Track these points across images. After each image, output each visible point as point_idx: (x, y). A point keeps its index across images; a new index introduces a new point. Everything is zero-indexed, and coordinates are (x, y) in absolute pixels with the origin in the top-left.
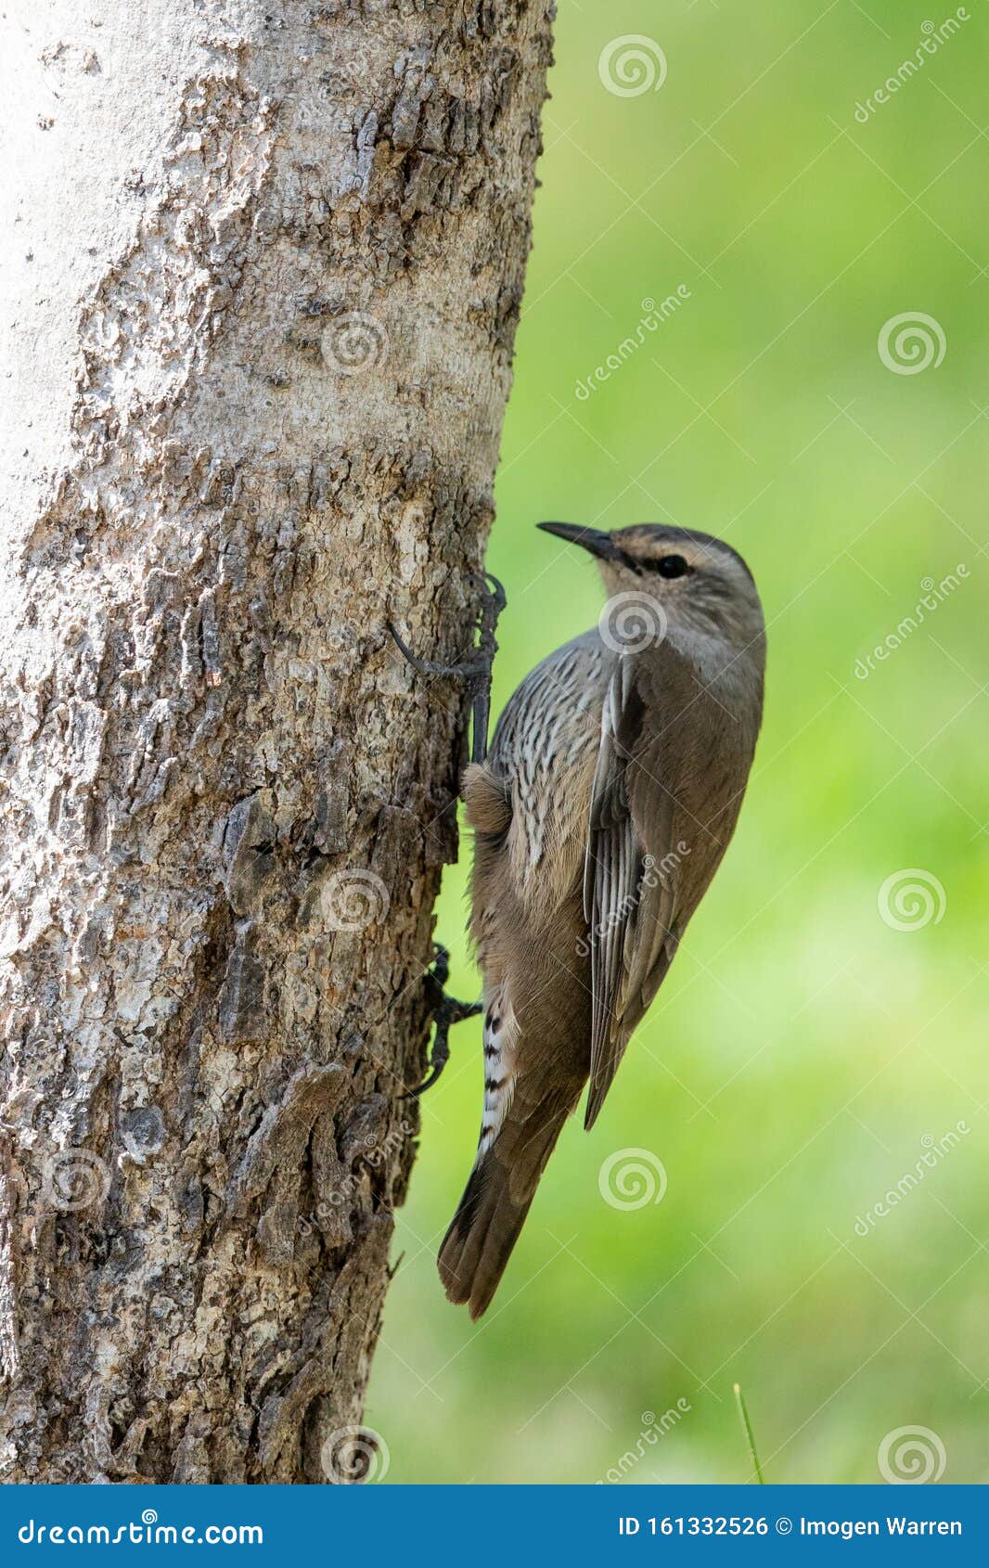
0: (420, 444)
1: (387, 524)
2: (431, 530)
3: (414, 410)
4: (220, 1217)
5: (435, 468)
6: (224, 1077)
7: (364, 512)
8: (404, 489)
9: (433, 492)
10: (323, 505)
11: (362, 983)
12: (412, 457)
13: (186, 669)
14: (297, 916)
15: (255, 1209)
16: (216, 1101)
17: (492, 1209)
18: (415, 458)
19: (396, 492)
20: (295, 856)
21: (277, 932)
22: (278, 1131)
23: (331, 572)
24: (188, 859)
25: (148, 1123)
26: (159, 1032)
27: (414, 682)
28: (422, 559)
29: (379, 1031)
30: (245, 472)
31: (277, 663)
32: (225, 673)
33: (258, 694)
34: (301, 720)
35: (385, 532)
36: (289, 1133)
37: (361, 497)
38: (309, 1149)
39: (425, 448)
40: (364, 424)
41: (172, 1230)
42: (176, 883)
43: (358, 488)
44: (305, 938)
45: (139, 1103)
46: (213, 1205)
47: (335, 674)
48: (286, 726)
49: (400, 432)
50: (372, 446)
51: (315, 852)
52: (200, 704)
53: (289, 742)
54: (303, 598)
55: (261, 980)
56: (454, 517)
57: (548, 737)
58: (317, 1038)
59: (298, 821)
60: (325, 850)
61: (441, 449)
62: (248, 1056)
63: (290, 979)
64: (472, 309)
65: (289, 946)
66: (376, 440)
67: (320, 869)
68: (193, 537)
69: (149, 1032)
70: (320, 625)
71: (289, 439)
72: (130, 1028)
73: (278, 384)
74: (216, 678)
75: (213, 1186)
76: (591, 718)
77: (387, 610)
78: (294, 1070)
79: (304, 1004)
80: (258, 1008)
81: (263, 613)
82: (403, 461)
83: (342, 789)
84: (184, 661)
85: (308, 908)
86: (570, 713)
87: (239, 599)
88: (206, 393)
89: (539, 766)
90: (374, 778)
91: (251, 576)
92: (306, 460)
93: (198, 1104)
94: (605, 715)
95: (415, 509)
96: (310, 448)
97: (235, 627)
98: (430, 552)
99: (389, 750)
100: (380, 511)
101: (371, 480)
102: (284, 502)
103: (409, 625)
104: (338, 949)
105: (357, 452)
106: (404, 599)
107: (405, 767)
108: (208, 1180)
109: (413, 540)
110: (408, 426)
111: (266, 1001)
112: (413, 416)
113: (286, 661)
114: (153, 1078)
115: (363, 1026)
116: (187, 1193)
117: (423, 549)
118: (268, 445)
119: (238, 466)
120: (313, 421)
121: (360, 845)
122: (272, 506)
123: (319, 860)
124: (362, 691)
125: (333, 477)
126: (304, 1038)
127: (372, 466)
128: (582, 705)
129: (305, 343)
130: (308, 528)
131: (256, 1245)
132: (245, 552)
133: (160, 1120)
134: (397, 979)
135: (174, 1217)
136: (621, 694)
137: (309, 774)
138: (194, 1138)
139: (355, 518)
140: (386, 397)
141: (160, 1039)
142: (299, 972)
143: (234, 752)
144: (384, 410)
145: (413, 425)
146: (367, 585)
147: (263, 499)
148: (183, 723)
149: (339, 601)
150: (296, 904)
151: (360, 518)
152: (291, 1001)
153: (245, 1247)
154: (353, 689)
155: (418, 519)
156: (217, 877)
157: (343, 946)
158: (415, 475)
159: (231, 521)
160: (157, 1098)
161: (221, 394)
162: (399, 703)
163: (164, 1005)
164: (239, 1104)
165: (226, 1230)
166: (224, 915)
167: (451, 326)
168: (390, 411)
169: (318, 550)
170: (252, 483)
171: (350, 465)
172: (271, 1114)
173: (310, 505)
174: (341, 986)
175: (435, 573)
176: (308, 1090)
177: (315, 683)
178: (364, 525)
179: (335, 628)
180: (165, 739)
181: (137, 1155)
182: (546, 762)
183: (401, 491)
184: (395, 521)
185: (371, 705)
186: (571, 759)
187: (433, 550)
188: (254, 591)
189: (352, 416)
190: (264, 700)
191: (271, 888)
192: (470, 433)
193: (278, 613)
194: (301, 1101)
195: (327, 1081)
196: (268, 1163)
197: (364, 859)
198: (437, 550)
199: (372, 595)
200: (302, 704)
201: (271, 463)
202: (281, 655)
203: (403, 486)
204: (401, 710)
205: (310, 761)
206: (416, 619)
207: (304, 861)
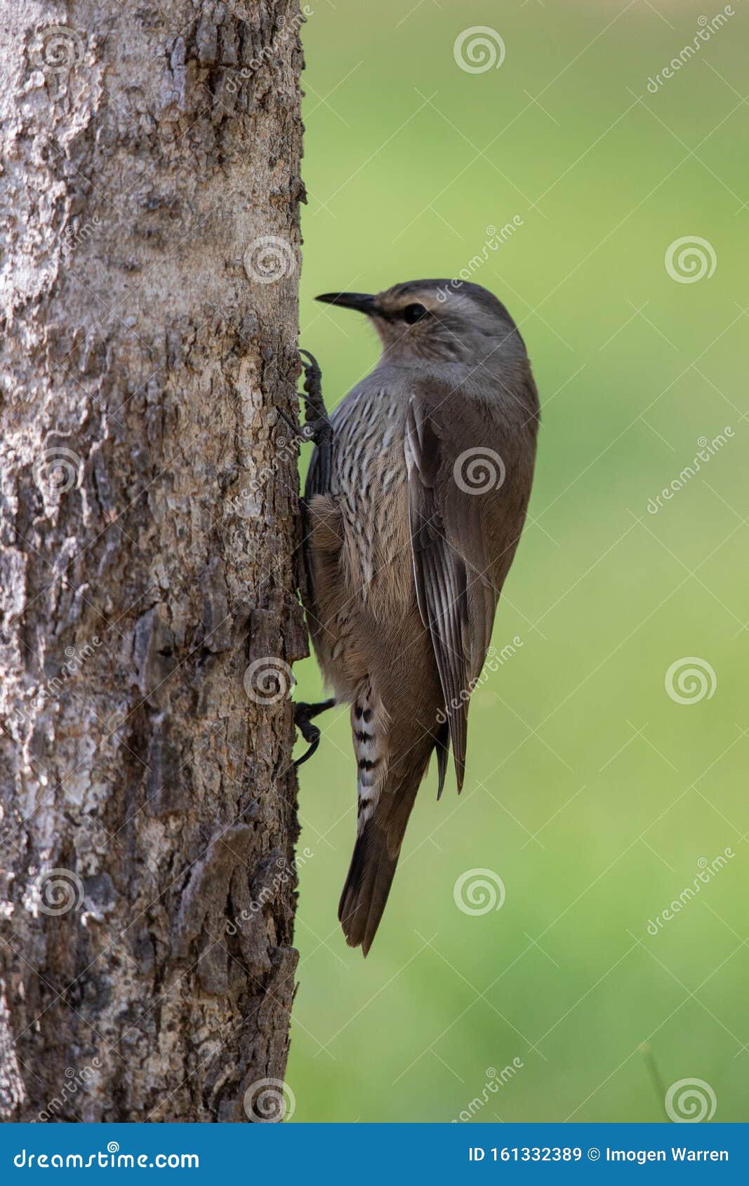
0: (247, 309)
1: (229, 377)
2: (262, 380)
3: (239, 281)
4: (167, 958)
5: (261, 328)
6: (156, 844)
7: (210, 368)
8: (239, 348)
9: (261, 347)
10: (179, 365)
11: (250, 759)
12: (242, 319)
13: (86, 511)
14: (196, 709)
15: (195, 950)
16: (152, 864)
18: (245, 321)
19: (233, 350)
20: (190, 657)
21: (182, 721)
22: (206, 883)
23: (191, 421)
24: (105, 668)
25: (101, 887)
26: (101, 811)
27: (263, 506)
28: (258, 404)
29: (268, 797)
30: (114, 344)
31: (158, 498)
32: (118, 512)
33: (146, 526)
34: (182, 545)
35: (228, 384)
36: (214, 884)
37: (207, 357)
38: (229, 897)
39: (251, 312)
40: (202, 296)
41: (131, 972)
42: (98, 689)
43: (204, 348)
44: (207, 723)
45: (92, 871)
46: (160, 949)
47: (203, 504)
48: (171, 550)
49: (231, 300)
50: (211, 313)
51: (206, 652)
52: (101, 539)
53: (175, 563)
54: (172, 444)
55: (176, 761)
56: (278, 368)
57: (360, 471)
58: (223, 806)
59: (188, 627)
60: (214, 649)
61: (263, 312)
62: (173, 825)
63: (198, 759)
64: (273, 195)
65: (195, 732)
66: (213, 309)
67: (211, 666)
68: (78, 403)
69: (93, 813)
70: (188, 464)
71: (146, 314)
72: (77, 811)
73: (132, 269)
74: (112, 516)
75: (158, 935)
76: (395, 455)
77: (237, 448)
78: (210, 834)
79: (211, 778)
80: (177, 784)
81: (143, 458)
82: (236, 323)
83: (221, 597)
84: (85, 504)
85: (205, 699)
86: (377, 450)
87: (122, 450)
88: (74, 283)
89: (357, 496)
90: (242, 588)
91: (130, 430)
92: (160, 330)
93: (138, 868)
94: (407, 454)
95: (248, 363)
96: (162, 320)
97: (120, 473)
98: (263, 398)
99: (251, 564)
100: (222, 368)
101: (213, 342)
102: (147, 366)
103: (255, 460)
104: (231, 731)
105: (201, 320)
106: (247, 438)
107: (263, 579)
108: (154, 930)
109: (250, 390)
110: (237, 295)
111: (182, 780)
112: (239, 286)
113: (164, 497)
114: (100, 850)
115: (256, 794)
116: (139, 941)
117: (258, 396)
118: (130, 320)
119: (108, 340)
120: (163, 297)
121: (239, 644)
122: (139, 370)
123: (209, 658)
124: (225, 517)
125: (184, 340)
126: (214, 807)
127: (213, 329)
128: (386, 440)
129: (150, 234)
130: (169, 385)
131: (198, 979)
132: (122, 409)
133: (111, 885)
134: (276, 754)
135: (130, 961)
136: (416, 433)
137: (194, 588)
138: (139, 895)
139: (205, 374)
140: (217, 272)
141: (102, 818)
142: (204, 752)
143: (133, 575)
144: (217, 283)
145: (240, 292)
146: (219, 429)
147: (131, 365)
148: (90, 557)
149: (199, 443)
150: (195, 697)
151: (208, 374)
152: (200, 777)
153: (188, 981)
154: (219, 515)
155: (251, 371)
156: (132, 679)
157: (235, 727)
158: (247, 334)
159: (108, 386)
160: (105, 866)
161: (87, 282)
162: (253, 524)
163: (102, 790)
164: (170, 864)
165: (172, 969)
166: (142, 711)
167: (259, 210)
168: (222, 283)
169: (179, 402)
170: (121, 352)
171: (196, 330)
172: (198, 869)
173: (169, 367)
174: (236, 762)
175: (269, 415)
176: (223, 847)
177: (189, 513)
178: (212, 379)
179: (199, 466)
180: (77, 571)
181: (96, 914)
182: (363, 492)
183: (237, 349)
184: (235, 375)
185: (233, 527)
186: (385, 489)
187: (266, 396)
188: (133, 442)
189: (193, 290)
190: (152, 531)
191: (176, 685)
192: (282, 298)
193: (154, 458)
194: (221, 856)
195: (239, 838)
196: (200, 911)
197: (242, 655)
198: (268, 396)
199: (223, 437)
200: (181, 531)
201: (134, 334)
202: (160, 492)
203: (238, 344)
204: (256, 531)
205: (193, 578)
206: (259, 454)
207: (198, 661)
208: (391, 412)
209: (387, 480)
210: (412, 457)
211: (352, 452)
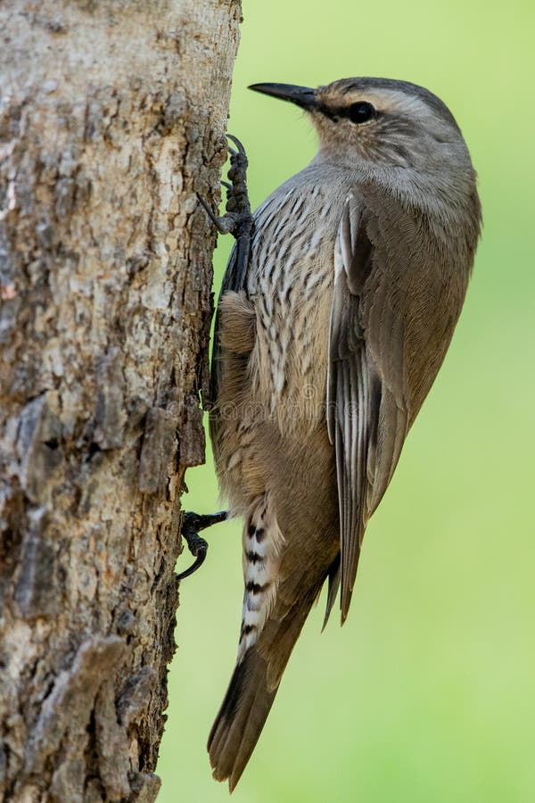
0: (176, 85)
1: (149, 156)
2: (184, 163)
3: (171, 55)
4: (19, 773)
5: (188, 107)
6: (21, 648)
7: (131, 145)
8: (163, 125)
9: (186, 128)
10: (97, 137)
11: (130, 567)
12: (170, 96)
14: (77, 509)
15: (50, 766)
16: (14, 670)
17: (252, 697)
18: (172, 98)
19: (156, 128)
20: (77, 451)
21: (62, 519)
22: (69, 696)
23: (104, 199)
27: (172, 298)
28: (178, 188)
29: (144, 610)
30: (30, 108)
31: (60, 278)
32: (16, 288)
33: (45, 307)
34: (81, 330)
35: (147, 164)
36: (78, 698)
37: (128, 132)
38: (93, 713)
39: (180, 89)
40: (130, 67)
43: (125, 123)
44: (89, 525)
46: (13, 762)
47: (108, 290)
48: (69, 335)
49: (159, 74)
50: (136, 86)
51: (94, 448)
53: (71, 350)
54: (81, 222)
55: (51, 561)
56: (202, 152)
57: (283, 272)
58: (96, 615)
60: (104, 446)
61: (193, 91)
62: (40, 630)
63: (74, 561)
65: (73, 532)
66: (140, 81)
67: (99, 463)
70: (96, 245)
71: (67, 79)
73: (57, 30)
74: (10, 293)
75: (13, 746)
76: (323, 256)
77: (150, 233)
78: (79, 643)
79: (86, 584)
80: (49, 586)
81: (49, 233)
82: (163, 99)
83: (117, 391)
85: (88, 498)
86: (304, 250)
87: (27, 222)
89: (276, 298)
90: (141, 383)
91: (38, 202)
92: (81, 98)
94: (337, 256)
95: (172, 143)
96: (85, 87)
97: (23, 247)
98: (184, 183)
99: (152, 359)
100: (143, 146)
101: (136, 117)
102: (64, 135)
103: (168, 248)
104: (113, 536)
105: (125, 92)
106: (163, 223)
107: (164, 375)
108: (8, 740)
109: (170, 172)
110: (166, 70)
111: (56, 582)
112: (170, 60)
113: (67, 277)
115: (133, 606)
117: (178, 179)
118: (49, 85)
119: (24, 104)
120: (87, 64)
121: (131, 443)
122: (54, 140)
123: (97, 455)
124: (130, 305)
125: (106, 113)
126: (86, 615)
127: (137, 104)
128: (315, 241)
130: (84, 159)
131: (50, 798)
132: (32, 178)
134: (158, 565)
136: (350, 236)
137: (89, 378)
139: (123, 151)
140: (147, 43)
142: (82, 554)
143: (26, 358)
144: (147, 54)
145: (170, 67)
146: (133, 211)
147: (46, 133)
149: (110, 224)
150: (78, 495)
151: (127, 151)
152: (76, 581)
153: (40, 799)
154: (123, 303)
155: (174, 153)
156: (12, 469)
157: (117, 531)
158: (174, 112)
159: (19, 152)
161: (8, 40)
162: (160, 317)
164: (34, 672)
165: (24, 784)
166: (20, 504)
168: (152, 55)
169: (93, 178)
170: (36, 118)
171: (119, 102)
172: (62, 680)
173: (86, 139)
174: (115, 569)
175: (187, 202)
176: (93, 658)
177: (92, 297)
178: (130, 157)
179: (108, 248)
182: (282, 295)
183: (160, 127)
184: (156, 153)
185: (137, 318)
186: (307, 293)
187: (187, 180)
188: (39, 215)
189: (120, 59)
190: (50, 312)
191: (59, 480)
192: (214, 78)
193: (60, 235)
194: (88, 668)
195: (111, 650)
196: (60, 724)
197: (133, 456)
198: (189, 181)
199: (137, 220)
200: (82, 316)
201: (52, 101)
202: (63, 272)
203: (163, 122)
204: (161, 324)
205: (90, 367)
206: (172, 242)
207: (85, 456)
208: (324, 212)
209: (311, 282)
210: (342, 260)
211: (277, 251)
